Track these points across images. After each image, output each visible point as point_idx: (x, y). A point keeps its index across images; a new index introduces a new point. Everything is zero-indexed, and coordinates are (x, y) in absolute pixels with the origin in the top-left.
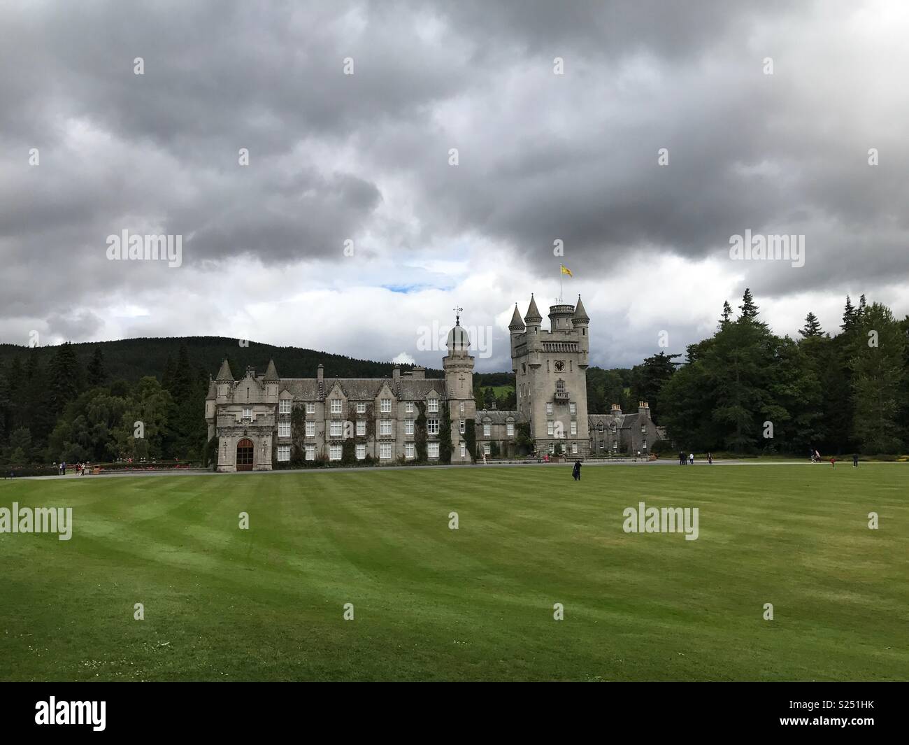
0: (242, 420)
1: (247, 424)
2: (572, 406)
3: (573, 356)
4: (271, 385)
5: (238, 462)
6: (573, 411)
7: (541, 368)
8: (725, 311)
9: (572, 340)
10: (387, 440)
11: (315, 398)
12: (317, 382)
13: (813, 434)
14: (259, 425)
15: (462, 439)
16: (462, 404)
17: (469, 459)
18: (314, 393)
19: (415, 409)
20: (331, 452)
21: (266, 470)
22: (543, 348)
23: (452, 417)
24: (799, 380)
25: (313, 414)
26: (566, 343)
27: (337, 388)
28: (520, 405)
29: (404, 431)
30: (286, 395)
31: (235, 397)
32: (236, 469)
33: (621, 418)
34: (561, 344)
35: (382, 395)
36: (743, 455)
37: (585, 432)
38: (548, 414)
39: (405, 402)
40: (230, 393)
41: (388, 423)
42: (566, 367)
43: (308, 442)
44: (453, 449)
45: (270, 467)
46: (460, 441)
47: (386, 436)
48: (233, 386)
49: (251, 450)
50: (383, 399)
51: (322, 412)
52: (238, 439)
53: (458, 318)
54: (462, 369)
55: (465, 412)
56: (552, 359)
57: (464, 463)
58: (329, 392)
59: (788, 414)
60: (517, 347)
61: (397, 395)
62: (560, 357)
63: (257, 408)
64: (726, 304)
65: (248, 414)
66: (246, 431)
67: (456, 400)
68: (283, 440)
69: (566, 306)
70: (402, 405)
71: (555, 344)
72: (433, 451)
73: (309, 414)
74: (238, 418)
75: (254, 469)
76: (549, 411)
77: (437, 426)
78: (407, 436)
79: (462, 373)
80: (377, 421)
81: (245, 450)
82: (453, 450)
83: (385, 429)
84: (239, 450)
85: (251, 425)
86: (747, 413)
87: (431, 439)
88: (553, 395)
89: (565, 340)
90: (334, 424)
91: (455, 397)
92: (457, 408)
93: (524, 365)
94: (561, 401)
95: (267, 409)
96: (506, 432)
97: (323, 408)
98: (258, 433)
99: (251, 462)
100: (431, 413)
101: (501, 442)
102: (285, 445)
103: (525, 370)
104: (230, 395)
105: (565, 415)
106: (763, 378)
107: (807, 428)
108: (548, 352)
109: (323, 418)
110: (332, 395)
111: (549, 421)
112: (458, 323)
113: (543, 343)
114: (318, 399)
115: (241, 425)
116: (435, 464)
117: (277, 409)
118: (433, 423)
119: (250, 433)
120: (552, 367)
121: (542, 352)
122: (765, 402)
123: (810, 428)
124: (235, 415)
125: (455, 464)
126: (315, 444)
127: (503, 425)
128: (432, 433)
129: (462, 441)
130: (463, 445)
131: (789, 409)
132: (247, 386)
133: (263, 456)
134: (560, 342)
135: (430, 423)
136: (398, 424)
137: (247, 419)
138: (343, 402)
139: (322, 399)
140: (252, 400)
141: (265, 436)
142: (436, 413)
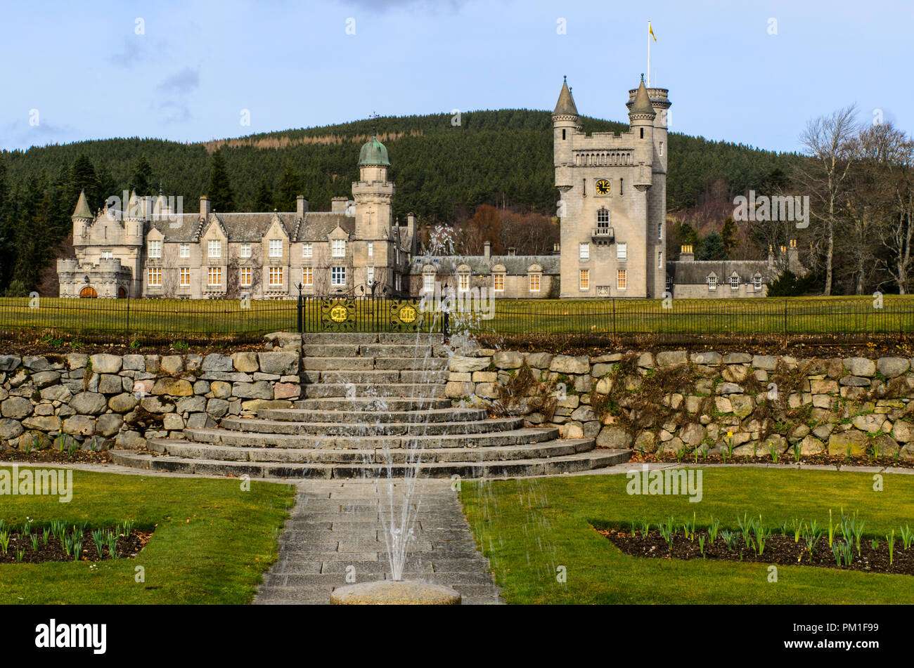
0: (83, 264)
1: (89, 269)
2: (621, 248)
3: (623, 172)
4: (131, 222)
6: (623, 255)
9: (623, 147)
10: (277, 291)
11: (190, 238)
12: (199, 217)
14: (101, 271)
16: (371, 245)
18: (191, 232)
22: (575, 161)
25: (187, 259)
26: (613, 152)
27: (214, 225)
29: (299, 281)
30: (154, 234)
31: (89, 237)
34: (605, 152)
35: (270, 233)
37: (638, 288)
38: (581, 261)
39: (300, 244)
40: (86, 232)
41: (277, 271)
42: (614, 189)
43: (183, 293)
47: (276, 287)
48: (90, 224)
50: (271, 240)
51: (198, 255)
52: (80, 287)
55: (374, 257)
56: (592, 176)
58: (205, 231)
61: (289, 234)
62: (604, 174)
63: (116, 251)
65: (107, 257)
66: (87, 277)
67: (361, 240)
68: (153, 290)
70: (296, 247)
71: (595, 153)
73: (183, 259)
76: (584, 255)
77: (343, 276)
78: (304, 287)
79: (370, 204)
80: (265, 268)
83: (275, 278)
85: (93, 270)
87: (337, 291)
88: (591, 230)
89: (612, 147)
90: (212, 271)
91: (361, 237)
92: (365, 251)
94: (603, 240)
95: (126, 251)
96: (527, 287)
97: (198, 252)
98: (101, 280)
100: (335, 258)
102: (155, 296)
104: (84, 235)
105: (609, 260)
108: (585, 166)
109: (200, 263)
110: (209, 235)
111: (581, 269)
113: (575, 153)
114: (193, 240)
115: (82, 271)
118: (339, 271)
119: (93, 279)
120: (592, 188)
121: (574, 166)
126: (189, 295)
128: (337, 284)
132: (106, 223)
134: (604, 150)
135: (334, 271)
136: (292, 271)
137: (88, 264)
138: (222, 244)
139: (196, 240)
140: (111, 242)
141: (108, 283)
142: (342, 258)
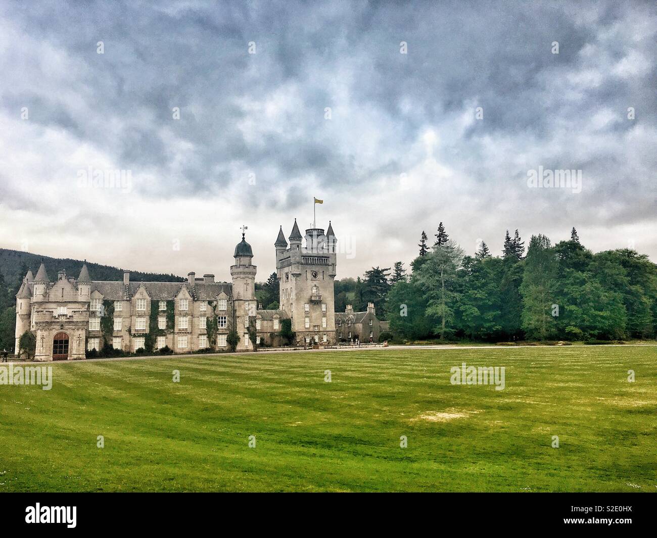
0: (59, 316)
1: (63, 319)
2: (323, 306)
3: (325, 268)
4: (84, 286)
5: (55, 352)
6: (324, 309)
7: (301, 276)
8: (423, 238)
9: (324, 255)
10: (184, 332)
11: (122, 298)
12: (124, 284)
13: (493, 326)
14: (75, 320)
15: (247, 332)
16: (247, 303)
17: (251, 347)
18: (121, 293)
19: (207, 308)
20: (136, 343)
21: (81, 359)
22: (303, 261)
23: (238, 314)
24: (485, 288)
25: (120, 311)
26: (320, 258)
27: (142, 289)
28: (283, 305)
29: (198, 325)
30: (97, 294)
31: (51, 296)
32: (52, 359)
33: (354, 315)
34: (316, 258)
35: (180, 295)
36: (447, 342)
37: (332, 326)
38: (306, 312)
39: (199, 302)
40: (46, 292)
41: (185, 319)
42: (320, 276)
43: (116, 335)
44: (238, 339)
45: (84, 357)
46: (244, 333)
47: (183, 330)
48: (48, 287)
49: (67, 342)
50: (181, 299)
51: (129, 309)
52: (54, 332)
53: (244, 235)
54: (247, 275)
55: (249, 310)
56: (310, 270)
57: (247, 351)
58: (135, 293)
59: (478, 311)
60: (281, 260)
61: (193, 296)
62: (315, 268)
63: (70, 306)
64: (423, 233)
65: (63, 310)
66: (62, 325)
67: (242, 300)
68: (94, 333)
69: (319, 229)
70: (197, 304)
71: (312, 258)
72: (222, 342)
73: (117, 311)
74: (55, 314)
75: (68, 358)
76: (307, 310)
77: (225, 321)
78: (200, 329)
79: (247, 279)
80: (176, 317)
81: (61, 342)
82: (239, 341)
83: (182, 323)
84: (55, 342)
85: (67, 320)
86: (450, 310)
87: (220, 331)
88: (310, 297)
89: (319, 256)
90: (139, 319)
91: (241, 298)
92: (243, 307)
93: (287, 275)
94: (315, 302)
95: (80, 306)
96: (272, 327)
97: (129, 306)
98: (73, 327)
99: (66, 352)
100: (221, 310)
101: (269, 334)
102: (95, 337)
103: (288, 278)
104: (46, 294)
105: (318, 313)
106: (461, 286)
107: (491, 322)
108: (307, 264)
109: (129, 314)
110: (137, 296)
111: (306, 317)
112: (243, 238)
113: (303, 258)
114: (125, 298)
115: (58, 320)
116: (223, 351)
117: (89, 306)
118: (222, 319)
119: (66, 327)
120: (309, 276)
121: (302, 264)
122: (462, 303)
123: (492, 322)
124: (53, 312)
125: (240, 352)
126: (121, 336)
127: (270, 320)
128: (221, 327)
129: (247, 333)
130: (247, 336)
131: (479, 307)
132: (62, 286)
133: (76, 348)
134: (316, 257)
135: (219, 319)
136: (194, 319)
137: (64, 315)
138: (147, 301)
139: (128, 299)
140: (66, 299)
141: (80, 330)
142: (225, 310)
